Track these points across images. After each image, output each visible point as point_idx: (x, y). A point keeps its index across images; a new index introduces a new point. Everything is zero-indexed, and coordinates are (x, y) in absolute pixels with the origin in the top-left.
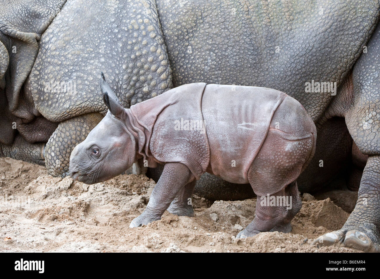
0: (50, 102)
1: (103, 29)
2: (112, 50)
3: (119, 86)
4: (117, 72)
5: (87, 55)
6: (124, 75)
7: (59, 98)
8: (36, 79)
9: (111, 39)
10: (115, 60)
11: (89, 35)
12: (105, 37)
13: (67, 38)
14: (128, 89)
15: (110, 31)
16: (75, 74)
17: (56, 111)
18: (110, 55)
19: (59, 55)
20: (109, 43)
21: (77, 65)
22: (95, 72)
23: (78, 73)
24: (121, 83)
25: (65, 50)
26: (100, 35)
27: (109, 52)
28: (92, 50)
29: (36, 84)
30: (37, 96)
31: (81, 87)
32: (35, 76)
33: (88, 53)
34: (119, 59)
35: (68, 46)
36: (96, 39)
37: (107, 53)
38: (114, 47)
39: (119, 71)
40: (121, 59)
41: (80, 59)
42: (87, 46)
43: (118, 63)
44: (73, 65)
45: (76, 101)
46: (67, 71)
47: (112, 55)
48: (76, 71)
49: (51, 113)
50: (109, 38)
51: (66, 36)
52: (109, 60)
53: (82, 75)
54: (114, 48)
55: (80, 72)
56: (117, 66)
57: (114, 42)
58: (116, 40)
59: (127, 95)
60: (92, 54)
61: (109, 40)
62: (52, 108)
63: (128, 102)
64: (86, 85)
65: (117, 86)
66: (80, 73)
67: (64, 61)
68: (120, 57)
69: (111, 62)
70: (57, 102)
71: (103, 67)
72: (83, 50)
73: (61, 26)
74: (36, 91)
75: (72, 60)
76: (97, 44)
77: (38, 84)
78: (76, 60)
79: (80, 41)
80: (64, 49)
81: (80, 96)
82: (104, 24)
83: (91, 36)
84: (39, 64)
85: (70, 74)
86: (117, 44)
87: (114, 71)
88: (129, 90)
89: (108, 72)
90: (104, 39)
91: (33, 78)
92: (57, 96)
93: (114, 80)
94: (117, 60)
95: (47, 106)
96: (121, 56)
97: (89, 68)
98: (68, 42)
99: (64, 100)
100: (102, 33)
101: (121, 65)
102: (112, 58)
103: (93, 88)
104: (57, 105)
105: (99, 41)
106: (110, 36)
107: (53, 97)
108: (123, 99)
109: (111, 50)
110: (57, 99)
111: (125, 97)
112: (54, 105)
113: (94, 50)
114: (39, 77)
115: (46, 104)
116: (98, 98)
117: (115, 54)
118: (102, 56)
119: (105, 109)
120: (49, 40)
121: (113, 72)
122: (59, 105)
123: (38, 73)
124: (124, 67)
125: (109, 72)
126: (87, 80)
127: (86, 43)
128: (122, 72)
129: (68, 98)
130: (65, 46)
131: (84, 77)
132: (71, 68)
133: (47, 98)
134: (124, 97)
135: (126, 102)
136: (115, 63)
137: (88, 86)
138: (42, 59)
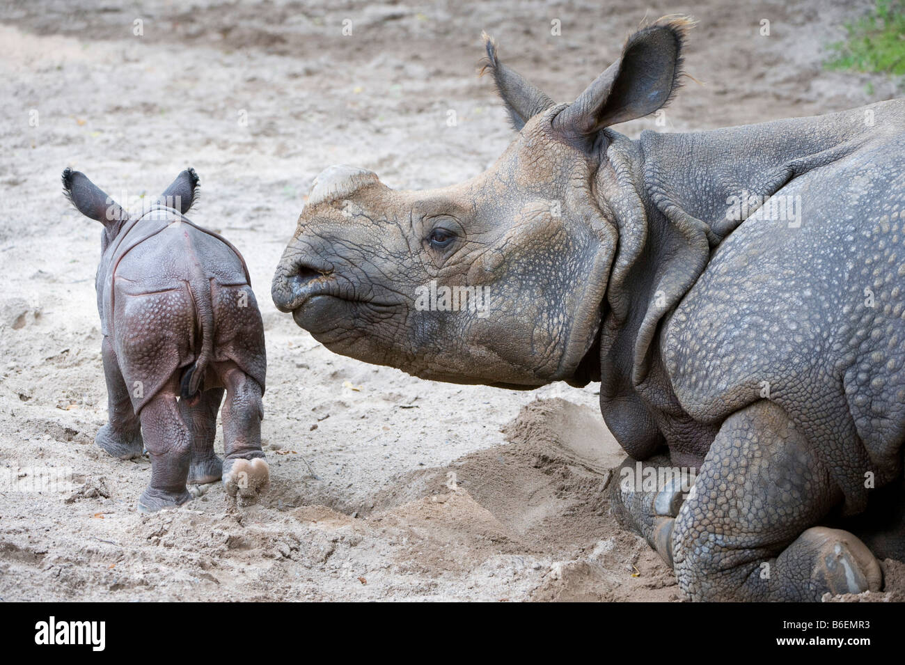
0: (694, 378)
1: (825, 233)
2: (830, 276)
3: (827, 345)
4: (830, 320)
5: (780, 283)
6: (842, 325)
7: (711, 369)
8: (678, 329)
9: (836, 253)
10: (833, 296)
11: (796, 245)
12: (825, 248)
13: (753, 252)
14: (841, 351)
15: (838, 237)
16: (748, 319)
17: (705, 397)
18: (826, 285)
19: (731, 284)
20: (830, 260)
21: (756, 302)
22: (786, 317)
23: (754, 318)
24: (831, 340)
25: (744, 274)
26: (815, 245)
27: (824, 278)
28: (793, 272)
29: (674, 340)
30: (674, 365)
31: (753, 345)
32: (678, 323)
33: (784, 279)
34: (840, 294)
35: (750, 267)
36: (807, 253)
37: (820, 281)
38: (837, 269)
39: (834, 318)
40: (845, 293)
41: (765, 291)
42: (785, 265)
43: (836, 302)
44: (749, 302)
45: (739, 374)
46: (735, 311)
47: (830, 284)
48: (753, 313)
49: (696, 400)
50: (832, 251)
51: (753, 247)
52: (821, 294)
53: (762, 320)
54: (838, 273)
55: (758, 315)
56: (834, 309)
57: (841, 259)
58: (845, 256)
59: (838, 363)
60: (791, 281)
61: (832, 255)
62: (697, 390)
63: (838, 378)
64: (764, 342)
65: (822, 347)
66: (758, 318)
67: (736, 294)
68: (843, 290)
69: (823, 298)
70: (707, 376)
71: (806, 307)
72: (774, 274)
73: (752, 230)
74: (672, 354)
75: (752, 291)
76: (805, 262)
77: (678, 339)
78: (757, 291)
79: (776, 257)
80: (743, 272)
81: (746, 363)
82: (831, 224)
83: (799, 246)
84: (692, 302)
85: (739, 318)
86: (844, 264)
87: (823, 317)
88: (845, 353)
89: (812, 318)
90: (822, 252)
91: (673, 328)
92: (708, 363)
93: (820, 334)
94: (837, 296)
95: (690, 386)
96: (846, 288)
97: (778, 307)
98: (752, 259)
99: (719, 372)
100: (822, 240)
101: (840, 306)
102: (827, 291)
103: (774, 347)
104: (707, 383)
105: (810, 256)
106: (835, 248)
107: (700, 365)
108: (828, 371)
109: (830, 274)
110: (707, 371)
111: (834, 367)
112: (701, 384)
113: (796, 273)
114: (683, 326)
115: (688, 383)
116: (778, 365)
117: (836, 283)
118: (808, 285)
119: (786, 386)
120: (723, 256)
121: (821, 318)
122: (710, 385)
123: (684, 318)
124: (846, 309)
125: (814, 319)
126: (767, 331)
127: (785, 260)
128: (838, 319)
129: (727, 368)
130: (745, 267)
131: (763, 326)
132: (745, 307)
133: (690, 370)
134: (831, 368)
135: (834, 378)
136: (831, 302)
137: (766, 343)
138: (699, 293)
